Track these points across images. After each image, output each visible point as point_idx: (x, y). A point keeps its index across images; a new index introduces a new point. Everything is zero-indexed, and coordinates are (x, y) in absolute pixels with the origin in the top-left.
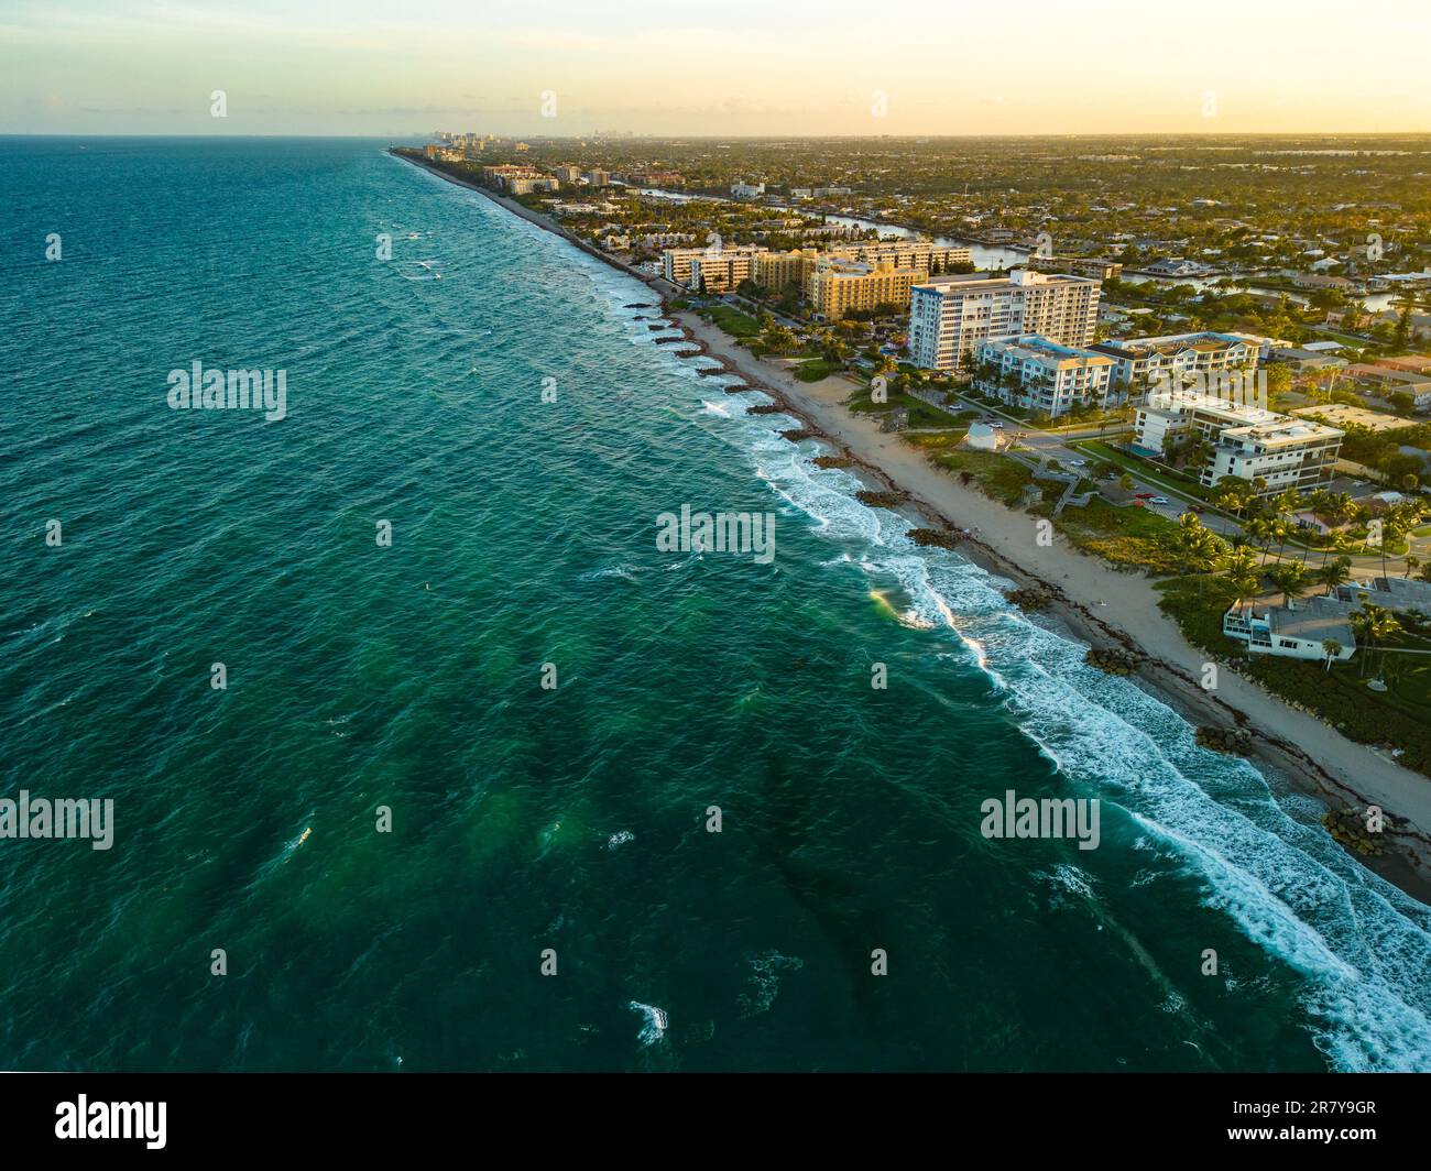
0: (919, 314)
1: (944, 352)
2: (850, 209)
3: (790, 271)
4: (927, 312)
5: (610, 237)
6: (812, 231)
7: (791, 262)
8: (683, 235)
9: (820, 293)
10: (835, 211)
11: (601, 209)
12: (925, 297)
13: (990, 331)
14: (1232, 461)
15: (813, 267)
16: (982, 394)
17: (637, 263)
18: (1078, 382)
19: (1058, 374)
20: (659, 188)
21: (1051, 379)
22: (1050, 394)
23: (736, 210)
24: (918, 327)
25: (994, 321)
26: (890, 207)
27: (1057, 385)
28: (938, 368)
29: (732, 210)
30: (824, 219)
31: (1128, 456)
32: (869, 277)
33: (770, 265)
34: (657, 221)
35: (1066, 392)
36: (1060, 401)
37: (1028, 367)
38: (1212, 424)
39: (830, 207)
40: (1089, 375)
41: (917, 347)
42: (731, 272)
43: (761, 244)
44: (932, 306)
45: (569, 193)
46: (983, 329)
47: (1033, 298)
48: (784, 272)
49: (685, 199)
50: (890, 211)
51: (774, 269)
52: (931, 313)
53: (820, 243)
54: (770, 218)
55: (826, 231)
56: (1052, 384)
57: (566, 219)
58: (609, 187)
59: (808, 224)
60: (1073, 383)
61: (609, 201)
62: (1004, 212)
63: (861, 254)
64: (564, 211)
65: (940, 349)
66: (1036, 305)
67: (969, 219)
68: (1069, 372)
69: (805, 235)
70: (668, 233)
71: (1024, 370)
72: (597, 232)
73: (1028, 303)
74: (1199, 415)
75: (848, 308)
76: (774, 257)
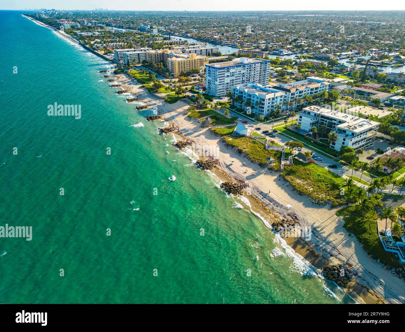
0: (209, 75)
1: (219, 90)
2: (178, 34)
3: (160, 57)
4: (212, 75)
5: (96, 45)
6: (166, 41)
7: (160, 54)
8: (123, 44)
9: (172, 66)
10: (173, 34)
11: (94, 34)
12: (211, 69)
13: (235, 81)
14: (344, 140)
15: (168, 56)
16: (235, 107)
17: (105, 54)
18: (272, 103)
19: (266, 100)
20: (115, 27)
21: (263, 102)
22: (263, 108)
23: (141, 35)
24: (209, 80)
25: (236, 77)
26: (190, 33)
27: (265, 104)
28: (217, 96)
29: (140, 34)
30: (170, 37)
31: (298, 135)
32: (188, 59)
33: (153, 55)
34: (113, 38)
35: (269, 107)
36: (267, 110)
37: (254, 97)
38: (328, 120)
39: (171, 33)
40: (276, 99)
41: (209, 87)
42: (139, 57)
43: (149, 46)
44: (214, 73)
45: (83, 29)
46: (232, 80)
47: (249, 68)
48: (158, 57)
49: (124, 31)
50: (191, 34)
51: (154, 56)
52: (214, 75)
53: (170, 46)
54: (152, 37)
55: (170, 41)
56: (263, 104)
57: (82, 38)
58: (98, 26)
59: (165, 39)
60: (271, 103)
61: (97, 31)
62: (225, 34)
63: (184, 50)
64: (81, 35)
65: (218, 89)
66: (250, 70)
67: (215, 37)
68: (269, 99)
69: (164, 43)
70: (117, 43)
71: (252, 98)
72: (92, 42)
73: (247, 70)
74: (322, 117)
75: (182, 71)
76: (153, 52)
